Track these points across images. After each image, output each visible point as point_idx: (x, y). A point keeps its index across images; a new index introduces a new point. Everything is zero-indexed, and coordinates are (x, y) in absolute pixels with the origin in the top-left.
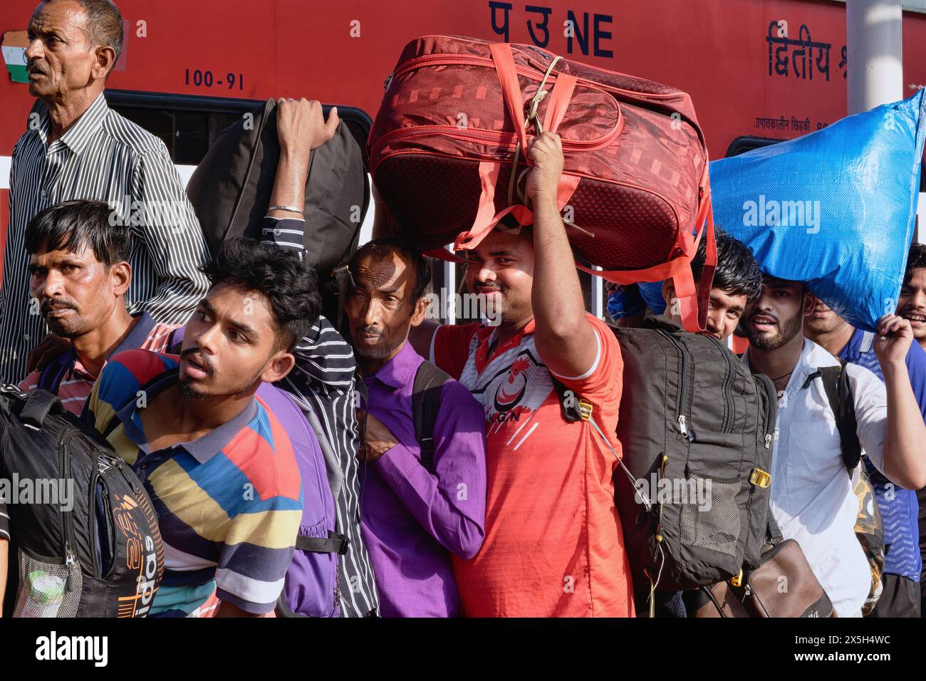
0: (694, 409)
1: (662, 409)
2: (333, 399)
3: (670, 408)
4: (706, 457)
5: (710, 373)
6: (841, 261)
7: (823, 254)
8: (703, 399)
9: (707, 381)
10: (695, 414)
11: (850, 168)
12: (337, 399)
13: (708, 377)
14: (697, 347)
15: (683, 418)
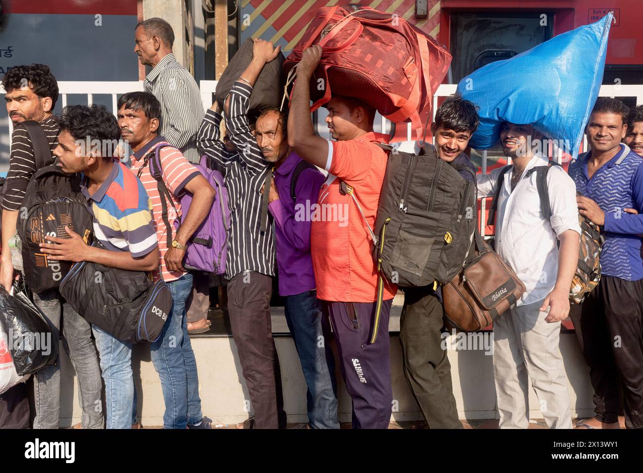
0: (410, 197)
1: (393, 194)
2: (251, 177)
3: (397, 195)
4: (414, 222)
5: (422, 178)
6: (546, 113)
7: (536, 109)
8: (414, 191)
9: (420, 183)
10: (410, 199)
11: (554, 62)
12: (253, 177)
13: (420, 181)
14: (423, 164)
15: (402, 201)
